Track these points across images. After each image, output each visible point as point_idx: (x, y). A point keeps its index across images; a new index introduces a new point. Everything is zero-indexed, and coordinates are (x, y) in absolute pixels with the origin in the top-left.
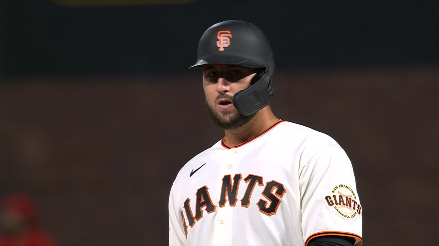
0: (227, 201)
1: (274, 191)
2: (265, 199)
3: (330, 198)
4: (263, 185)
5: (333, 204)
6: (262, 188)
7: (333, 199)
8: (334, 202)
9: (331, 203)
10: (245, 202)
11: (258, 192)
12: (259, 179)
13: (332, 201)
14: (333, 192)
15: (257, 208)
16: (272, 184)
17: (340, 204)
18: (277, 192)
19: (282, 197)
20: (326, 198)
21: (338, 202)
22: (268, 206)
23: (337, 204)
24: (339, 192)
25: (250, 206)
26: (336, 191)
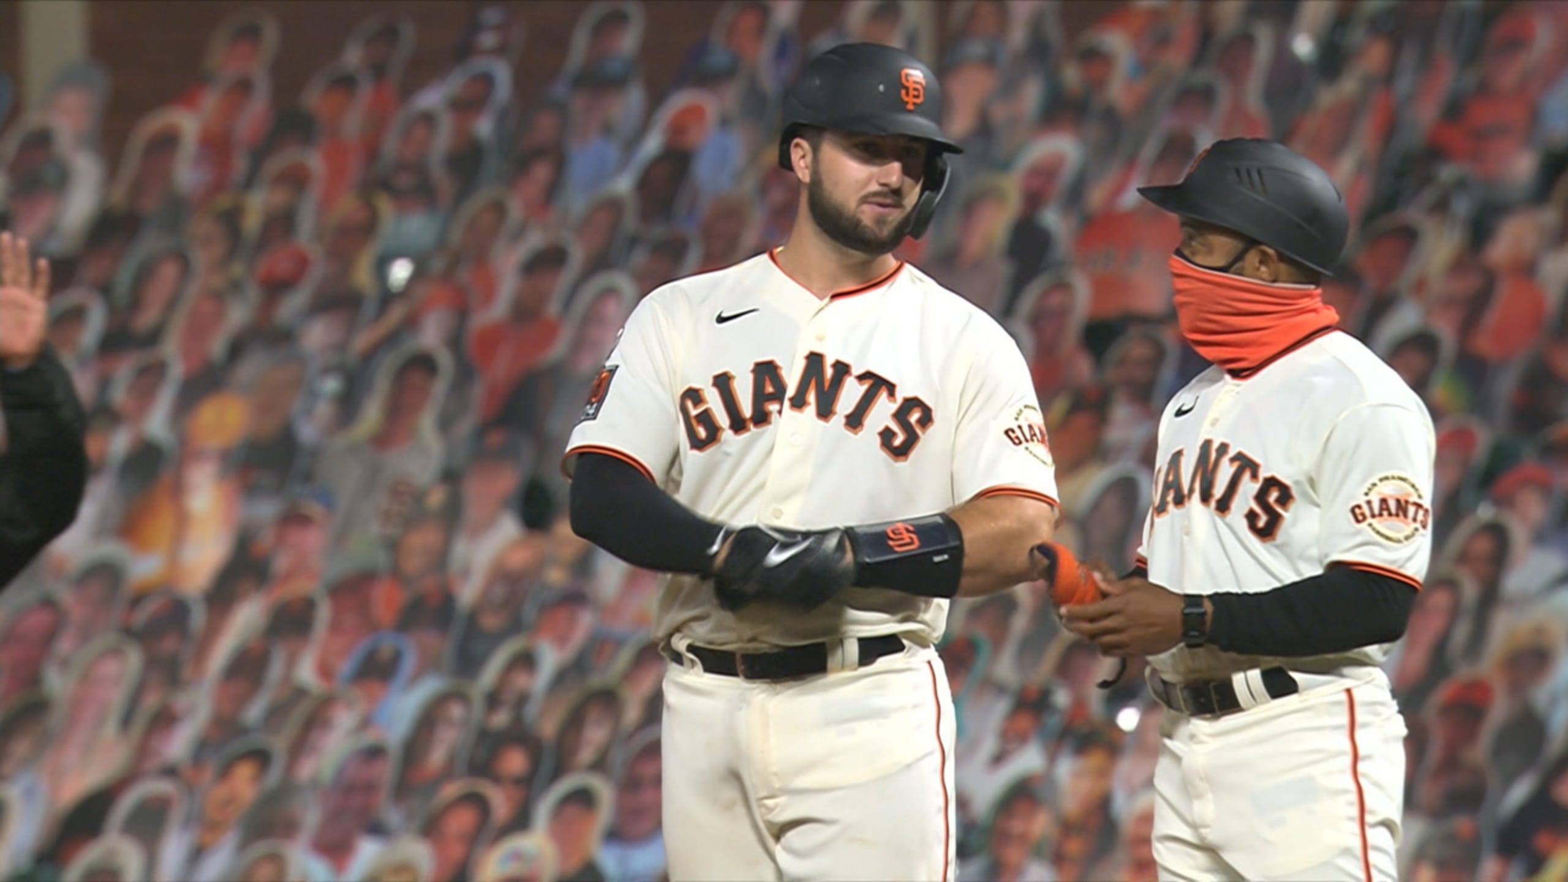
0: (809, 404)
1: (914, 417)
2: (895, 427)
3: (1013, 431)
4: (895, 401)
5: (1020, 443)
6: (894, 407)
7: (1018, 433)
8: (1022, 438)
9: (1017, 441)
10: (855, 421)
11: (882, 412)
12: (891, 388)
13: (1017, 438)
14: (1017, 419)
15: (878, 440)
16: (912, 403)
17: (1032, 440)
18: (919, 421)
19: (924, 433)
20: (1006, 432)
21: (1028, 437)
22: (897, 442)
23: (1027, 441)
24: (1026, 419)
25: (861, 434)
26: (1021, 418)
